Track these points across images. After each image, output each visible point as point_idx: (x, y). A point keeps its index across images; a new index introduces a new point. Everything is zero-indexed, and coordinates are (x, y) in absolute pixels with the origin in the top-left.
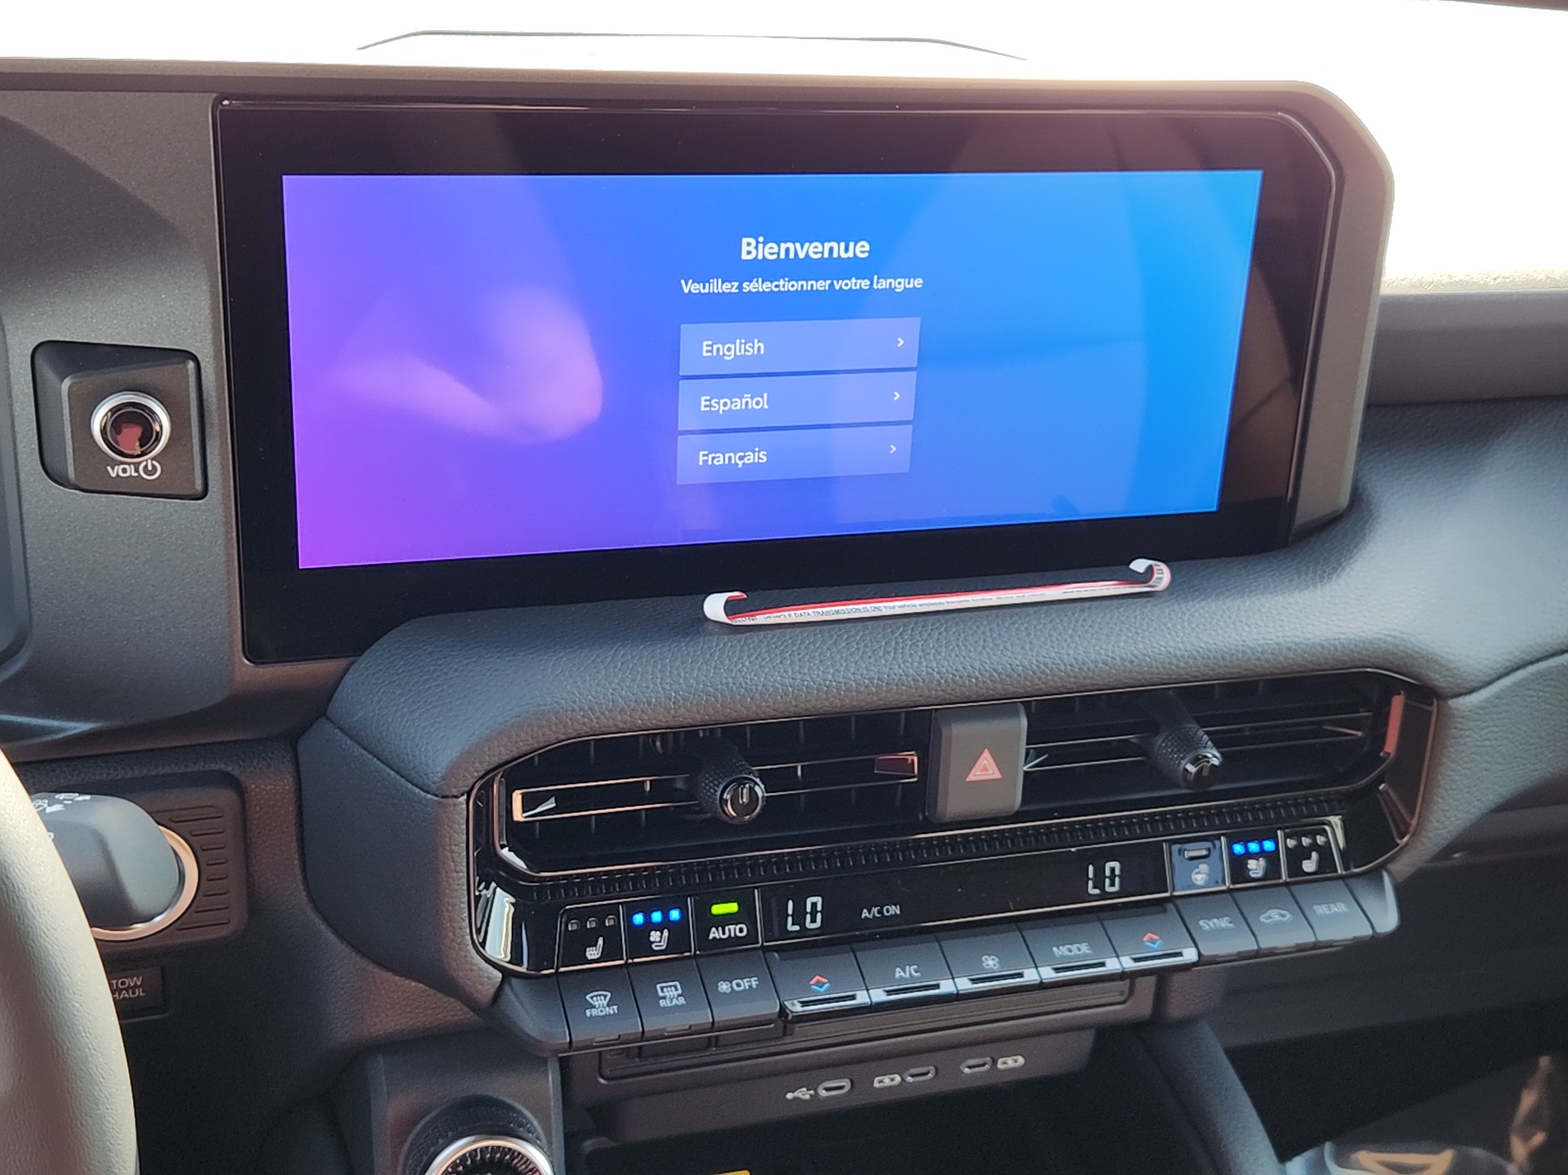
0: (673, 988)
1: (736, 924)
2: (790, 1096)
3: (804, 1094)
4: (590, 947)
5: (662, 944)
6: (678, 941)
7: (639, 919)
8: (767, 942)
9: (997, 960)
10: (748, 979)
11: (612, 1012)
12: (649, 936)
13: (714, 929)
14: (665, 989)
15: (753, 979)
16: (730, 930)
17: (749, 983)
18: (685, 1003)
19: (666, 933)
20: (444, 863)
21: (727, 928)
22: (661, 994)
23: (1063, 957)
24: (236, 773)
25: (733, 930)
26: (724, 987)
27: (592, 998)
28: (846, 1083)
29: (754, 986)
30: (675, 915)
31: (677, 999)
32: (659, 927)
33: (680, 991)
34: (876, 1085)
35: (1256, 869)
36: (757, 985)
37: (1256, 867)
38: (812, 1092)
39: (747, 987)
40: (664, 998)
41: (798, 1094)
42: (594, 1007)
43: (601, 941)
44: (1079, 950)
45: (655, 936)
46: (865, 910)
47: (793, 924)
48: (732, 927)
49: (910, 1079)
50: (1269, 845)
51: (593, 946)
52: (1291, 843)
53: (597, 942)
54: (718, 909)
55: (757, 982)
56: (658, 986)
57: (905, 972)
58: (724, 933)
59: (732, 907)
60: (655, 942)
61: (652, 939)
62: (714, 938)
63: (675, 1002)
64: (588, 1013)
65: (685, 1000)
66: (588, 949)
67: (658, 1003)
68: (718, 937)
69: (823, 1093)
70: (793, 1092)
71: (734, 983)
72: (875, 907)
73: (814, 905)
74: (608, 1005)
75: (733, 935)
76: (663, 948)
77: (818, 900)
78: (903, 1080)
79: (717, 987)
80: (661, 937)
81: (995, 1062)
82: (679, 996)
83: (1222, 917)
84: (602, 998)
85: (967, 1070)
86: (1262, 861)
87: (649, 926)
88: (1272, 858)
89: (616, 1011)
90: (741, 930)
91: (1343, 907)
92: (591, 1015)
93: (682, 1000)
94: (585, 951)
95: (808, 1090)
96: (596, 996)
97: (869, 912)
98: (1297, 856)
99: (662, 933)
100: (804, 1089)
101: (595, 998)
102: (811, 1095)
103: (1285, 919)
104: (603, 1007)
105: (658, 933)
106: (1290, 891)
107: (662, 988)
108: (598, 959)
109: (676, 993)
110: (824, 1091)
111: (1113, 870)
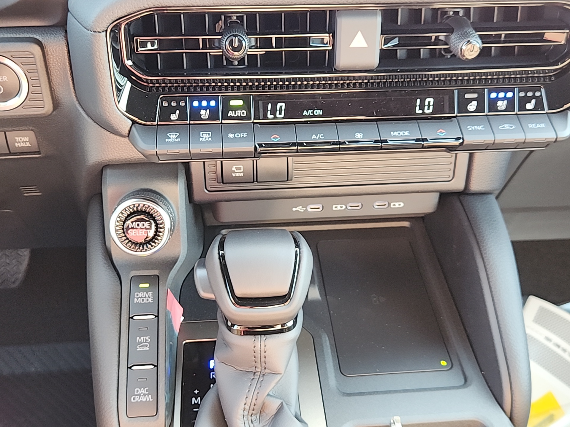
0: (208, 134)
1: (241, 110)
2: (294, 209)
3: (300, 209)
4: (172, 114)
5: (206, 116)
6: (214, 115)
7: (196, 104)
8: (255, 120)
9: (362, 135)
10: (243, 134)
11: (177, 141)
12: (200, 112)
13: (230, 112)
14: (204, 135)
15: (245, 134)
16: (238, 113)
17: (243, 135)
18: (211, 140)
19: (208, 111)
20: (97, 65)
21: (237, 112)
22: (201, 136)
23: (395, 136)
24: (40, 39)
25: (239, 113)
26: (231, 136)
27: (170, 135)
28: (320, 206)
29: (245, 137)
30: (213, 103)
31: (208, 138)
32: (205, 108)
33: (210, 136)
34: (334, 209)
35: (502, 106)
36: (246, 136)
37: (502, 105)
38: (305, 209)
39: (241, 137)
40: (203, 138)
41: (297, 209)
42: (170, 138)
43: (178, 112)
44: (404, 133)
45: (203, 112)
46: (305, 111)
47: (271, 114)
48: (239, 111)
49: (350, 208)
50: (510, 95)
51: (174, 114)
52: (522, 94)
53: (176, 112)
54: (233, 103)
55: (247, 135)
56: (201, 133)
57: (317, 137)
58: (235, 114)
59: (240, 103)
60: (203, 115)
61: (201, 113)
62: (231, 116)
63: (207, 139)
64: (167, 140)
65: (212, 139)
66: (172, 115)
67: (199, 139)
68: (232, 116)
69: (310, 210)
70: (296, 208)
71: (236, 135)
72: (311, 110)
73: (281, 107)
74: (176, 138)
75: (239, 115)
76: (207, 118)
77: (283, 105)
78: (346, 207)
79: (228, 135)
80: (206, 113)
81: (389, 204)
82: (209, 137)
83: (480, 125)
84: (175, 135)
85: (376, 207)
86: (505, 102)
87: (200, 107)
88: (511, 101)
89: (179, 141)
90: (243, 113)
91: (544, 125)
92: (168, 141)
93: (210, 139)
94: (170, 116)
95: (302, 208)
96: (172, 134)
97: (307, 112)
98: (524, 101)
99: (206, 111)
100: (301, 207)
101: (171, 135)
102: (304, 210)
103: (512, 128)
104: (174, 139)
105: (205, 111)
106: (518, 117)
107: (202, 134)
108: (176, 120)
109: (208, 136)
110: (310, 209)
111: (429, 102)
